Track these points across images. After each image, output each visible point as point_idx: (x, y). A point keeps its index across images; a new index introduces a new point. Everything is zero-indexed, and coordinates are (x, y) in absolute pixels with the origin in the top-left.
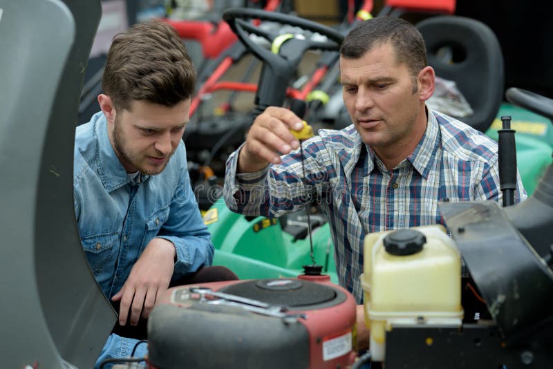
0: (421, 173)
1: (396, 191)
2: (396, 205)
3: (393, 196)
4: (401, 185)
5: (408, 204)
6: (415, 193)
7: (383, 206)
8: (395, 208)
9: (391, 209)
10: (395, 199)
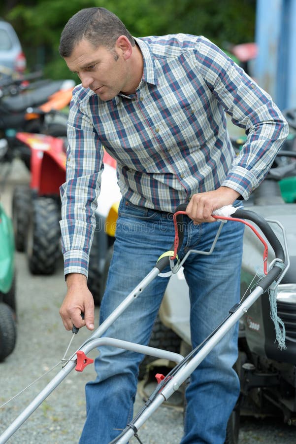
0: (154, 84)
1: (143, 102)
2: (148, 111)
3: (143, 106)
4: (144, 97)
5: (155, 106)
6: (156, 97)
7: (140, 116)
8: (149, 113)
9: (146, 114)
10: (146, 107)
